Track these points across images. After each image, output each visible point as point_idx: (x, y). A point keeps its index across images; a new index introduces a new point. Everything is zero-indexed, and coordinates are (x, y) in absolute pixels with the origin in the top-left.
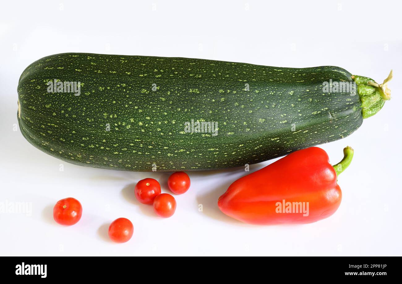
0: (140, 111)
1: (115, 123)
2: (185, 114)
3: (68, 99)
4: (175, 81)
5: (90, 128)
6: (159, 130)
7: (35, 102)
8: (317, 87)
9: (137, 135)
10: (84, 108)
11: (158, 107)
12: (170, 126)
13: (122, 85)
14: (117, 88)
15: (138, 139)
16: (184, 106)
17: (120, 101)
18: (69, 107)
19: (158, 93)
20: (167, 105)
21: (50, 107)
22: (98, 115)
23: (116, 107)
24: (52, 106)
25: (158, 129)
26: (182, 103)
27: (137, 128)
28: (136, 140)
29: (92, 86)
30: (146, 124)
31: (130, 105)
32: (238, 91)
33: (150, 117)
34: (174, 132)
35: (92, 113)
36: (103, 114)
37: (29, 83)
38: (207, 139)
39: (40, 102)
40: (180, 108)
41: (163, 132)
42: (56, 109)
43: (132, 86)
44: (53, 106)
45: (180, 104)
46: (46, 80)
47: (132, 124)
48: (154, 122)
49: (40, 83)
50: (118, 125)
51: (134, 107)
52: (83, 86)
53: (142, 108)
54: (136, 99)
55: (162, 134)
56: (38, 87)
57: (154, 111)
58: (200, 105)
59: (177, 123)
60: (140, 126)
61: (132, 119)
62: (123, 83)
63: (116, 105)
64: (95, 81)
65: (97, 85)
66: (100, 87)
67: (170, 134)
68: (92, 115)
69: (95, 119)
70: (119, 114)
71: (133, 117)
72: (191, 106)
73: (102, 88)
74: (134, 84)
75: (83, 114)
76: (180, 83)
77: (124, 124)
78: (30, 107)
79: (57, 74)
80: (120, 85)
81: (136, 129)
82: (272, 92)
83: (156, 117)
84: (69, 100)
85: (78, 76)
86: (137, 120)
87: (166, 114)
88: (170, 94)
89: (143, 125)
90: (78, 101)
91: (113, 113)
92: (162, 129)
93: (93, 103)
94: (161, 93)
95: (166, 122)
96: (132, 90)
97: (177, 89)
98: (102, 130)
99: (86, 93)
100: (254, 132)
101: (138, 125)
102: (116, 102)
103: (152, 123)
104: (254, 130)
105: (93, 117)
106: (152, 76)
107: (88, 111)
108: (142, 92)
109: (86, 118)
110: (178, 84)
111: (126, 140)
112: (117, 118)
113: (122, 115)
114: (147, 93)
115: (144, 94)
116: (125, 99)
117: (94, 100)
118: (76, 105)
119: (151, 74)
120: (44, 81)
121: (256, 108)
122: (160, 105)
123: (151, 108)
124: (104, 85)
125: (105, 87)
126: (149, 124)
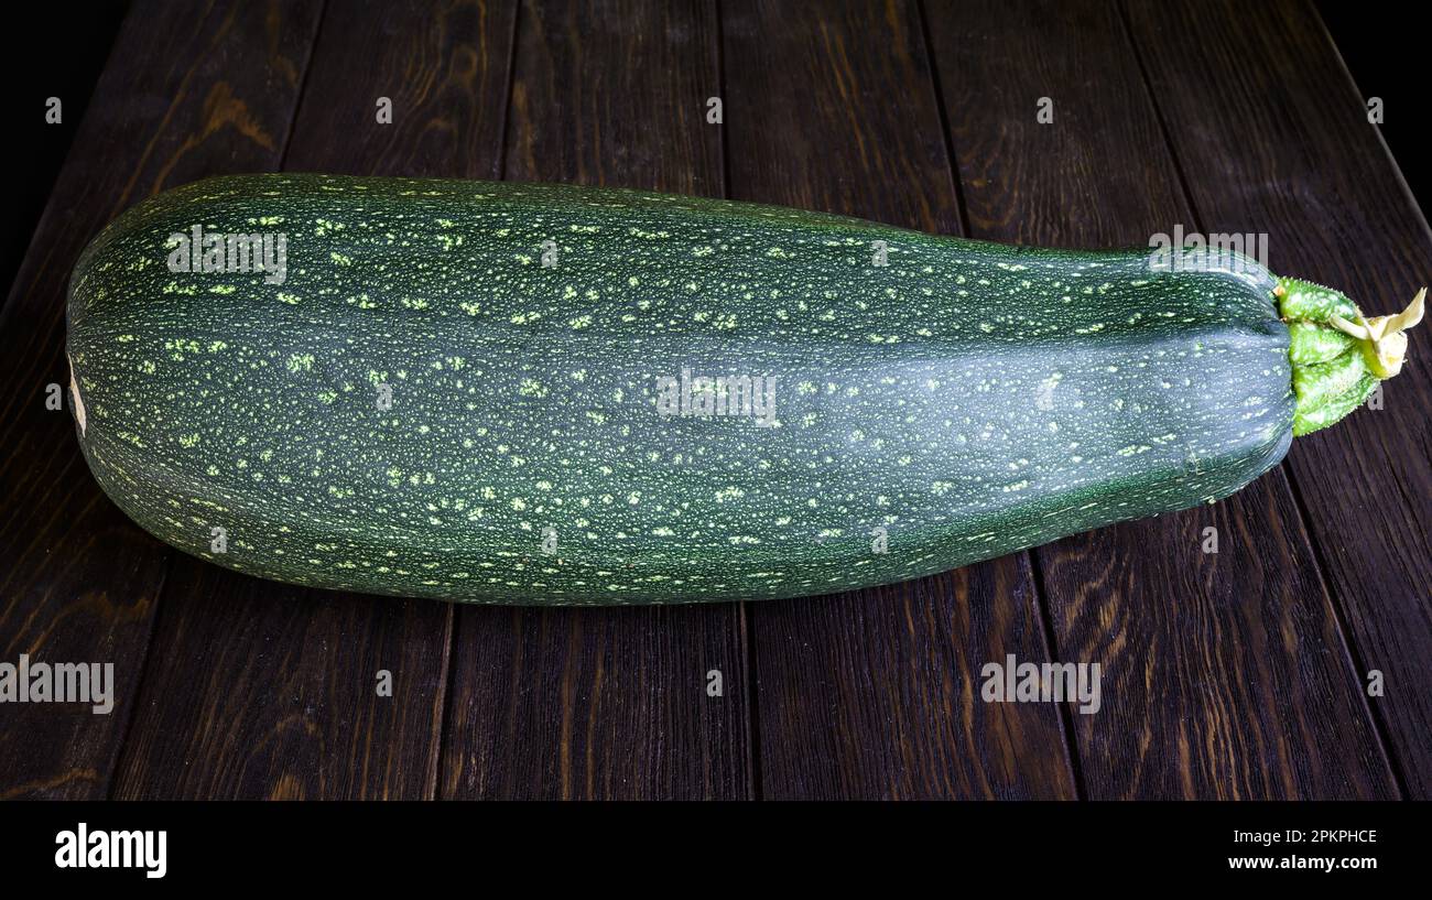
0: (517, 461)
1: (428, 501)
2: (675, 473)
3: (261, 419)
4: (642, 345)
5: (341, 518)
6: (582, 523)
7: (141, 422)
8: (1146, 357)
9: (504, 537)
10: (319, 452)
11: (578, 449)
12: (622, 511)
13: (450, 361)
14: (432, 376)
15: (508, 549)
16: (672, 444)
17: (446, 427)
18: (264, 449)
19: (580, 394)
20: (610, 441)
21: (196, 444)
22: (369, 475)
23: (432, 447)
24: (202, 441)
25: (577, 521)
26: (664, 433)
27: (505, 517)
28: (500, 554)
29: (343, 369)
30: (537, 506)
31: (481, 440)
32: (864, 388)
33: (550, 480)
34: (635, 529)
35: (346, 469)
36: (386, 470)
37: (110, 346)
38: (746, 550)
39: (159, 425)
40: (660, 450)
41: (596, 532)
42: (220, 452)
43: (486, 368)
44: (208, 442)
45: (657, 436)
46: (174, 343)
47: (488, 506)
48: (563, 498)
49: (153, 351)
50: (440, 507)
51: (495, 449)
52: (309, 367)
53: (524, 452)
54: (500, 418)
55: (591, 536)
56: (148, 367)
57: (565, 462)
58: (727, 441)
59: (644, 503)
60: (518, 513)
61: (488, 489)
62: (453, 353)
63: (431, 442)
64: (351, 345)
65: (359, 361)
66: (373, 372)
67: (621, 535)
68: (346, 477)
69: (356, 488)
70: (443, 471)
71: (493, 484)
72: (697, 444)
73: (379, 376)
74: (494, 360)
75: (316, 474)
76: (658, 355)
77: (459, 506)
78: (124, 436)
79: (213, 321)
80: (443, 362)
81: (503, 522)
82: (987, 382)
83: (572, 483)
84: (261, 423)
85: (290, 327)
86: (506, 493)
87: (607, 471)
88: (624, 399)
89: (527, 509)
90: (296, 426)
91: (422, 468)
92: (592, 522)
93: (348, 434)
94: (590, 395)
95: (606, 500)
96: (488, 381)
97: (647, 380)
98: (382, 525)
99: (321, 396)
100: (912, 524)
101: (510, 509)
102: (431, 428)
103: (559, 501)
104: (912, 520)
105: (351, 484)
106: (558, 320)
107: (334, 463)
108: (523, 392)
109: (327, 487)
110: (652, 362)
111: (467, 552)
112: (436, 485)
113: (454, 475)
114: (539, 393)
115: (530, 398)
116: (463, 419)
117: (351, 421)
118: (288, 439)
119: (554, 313)
120: (169, 346)
121: (925, 448)
122: (587, 439)
123: (553, 452)
124: (385, 363)
125: (389, 370)
126: (546, 505)
